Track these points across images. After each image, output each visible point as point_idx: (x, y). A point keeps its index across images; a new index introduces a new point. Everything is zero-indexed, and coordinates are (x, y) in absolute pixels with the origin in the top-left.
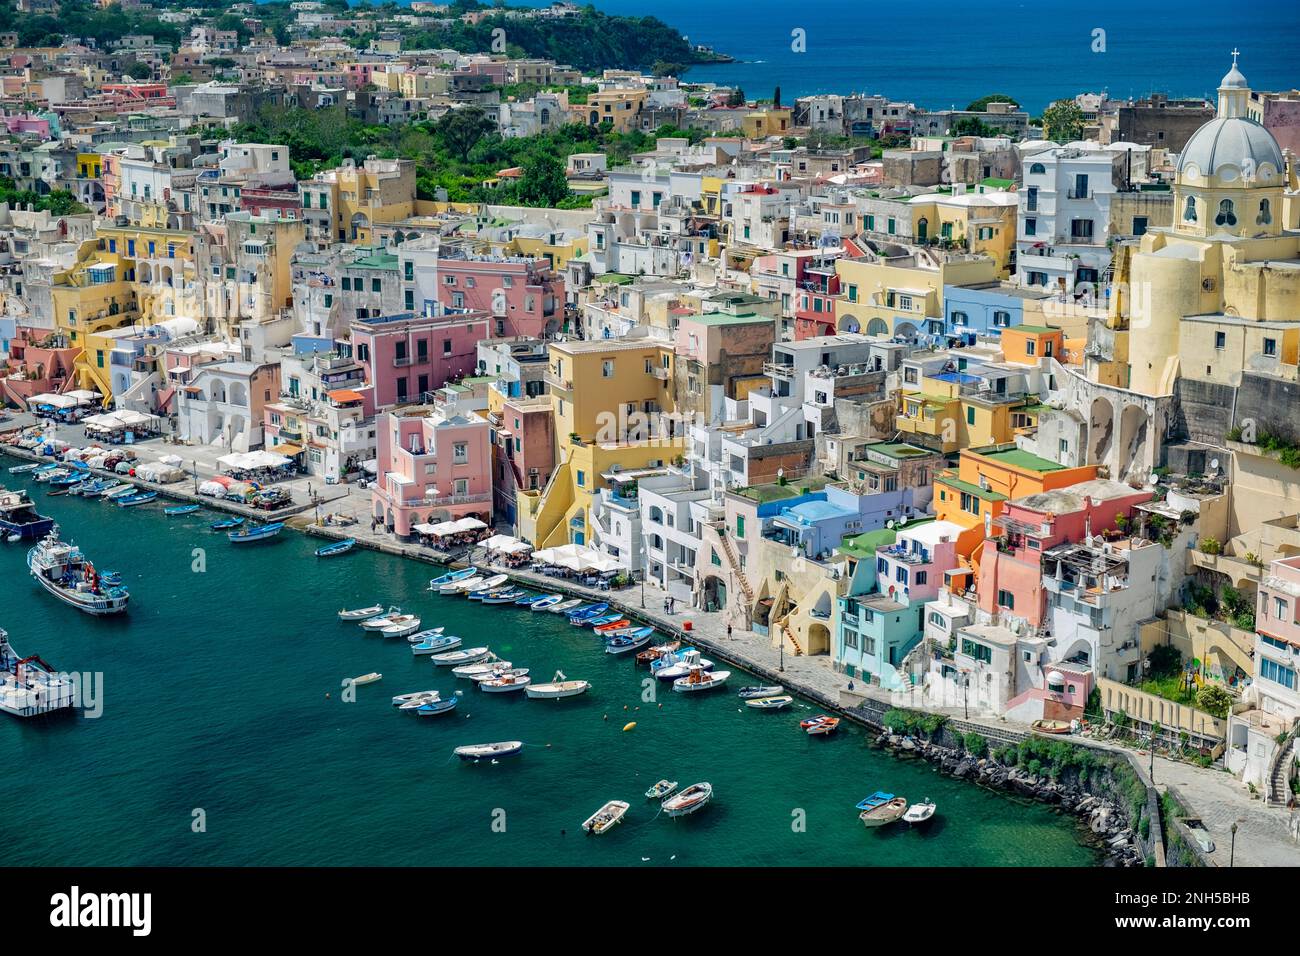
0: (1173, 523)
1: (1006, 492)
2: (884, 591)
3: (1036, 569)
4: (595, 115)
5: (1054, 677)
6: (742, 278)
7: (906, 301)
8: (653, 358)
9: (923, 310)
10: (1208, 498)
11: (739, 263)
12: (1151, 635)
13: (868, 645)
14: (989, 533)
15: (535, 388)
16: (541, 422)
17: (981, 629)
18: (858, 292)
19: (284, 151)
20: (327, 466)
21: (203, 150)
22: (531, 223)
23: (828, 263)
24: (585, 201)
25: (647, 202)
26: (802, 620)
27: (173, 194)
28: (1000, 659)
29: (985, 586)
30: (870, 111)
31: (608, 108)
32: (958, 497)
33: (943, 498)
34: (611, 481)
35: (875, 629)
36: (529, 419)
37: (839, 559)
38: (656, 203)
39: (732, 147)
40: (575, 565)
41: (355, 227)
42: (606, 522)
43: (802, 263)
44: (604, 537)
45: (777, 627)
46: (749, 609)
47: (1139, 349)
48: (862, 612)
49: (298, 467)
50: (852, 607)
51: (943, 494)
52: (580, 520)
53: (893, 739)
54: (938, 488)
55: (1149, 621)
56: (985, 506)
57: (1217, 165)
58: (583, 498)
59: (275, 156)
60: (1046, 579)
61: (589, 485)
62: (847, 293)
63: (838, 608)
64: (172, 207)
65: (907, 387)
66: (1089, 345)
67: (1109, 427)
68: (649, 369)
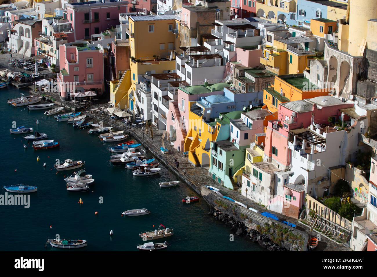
1: (289, 97)
3: (286, 138)
7: (282, 4)
26: (200, 151)
28: (267, 180)
29: (267, 143)
32: (272, 98)
33: (266, 98)
35: (223, 159)
42: (139, 98)
45: (191, 152)
48: (219, 149)
50: (215, 148)
51: (266, 96)
54: (265, 93)
55: (336, 168)
60: (290, 143)
61: (136, 80)
63: (211, 147)
65: (267, 44)
67: (337, 70)
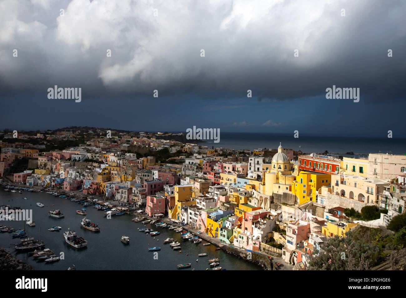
1: (246, 211)
2: (227, 227)
3: (251, 224)
4: (184, 150)
5: (254, 242)
7: (231, 180)
8: (191, 188)
9: (233, 181)
11: (205, 173)
12: (270, 235)
13: (224, 236)
14: (244, 218)
15: (172, 193)
16: (173, 198)
18: (223, 178)
19: (135, 155)
21: (123, 154)
22: (173, 166)
23: (219, 174)
25: (191, 164)
26: (214, 232)
28: (245, 239)
29: (243, 226)
30: (227, 150)
31: (186, 149)
32: (239, 211)
33: (236, 212)
34: (184, 208)
35: (225, 233)
36: (171, 197)
37: (220, 222)
39: (205, 156)
40: (177, 222)
42: (182, 215)
43: (215, 174)
44: (182, 217)
45: (210, 233)
46: (205, 229)
47: (267, 188)
50: (222, 230)
52: (178, 214)
54: (236, 210)
55: (269, 233)
56: (243, 213)
58: (179, 211)
61: (180, 208)
62: (222, 178)
63: (219, 229)
64: (117, 163)
65: (231, 194)
67: (262, 201)
68: (191, 190)
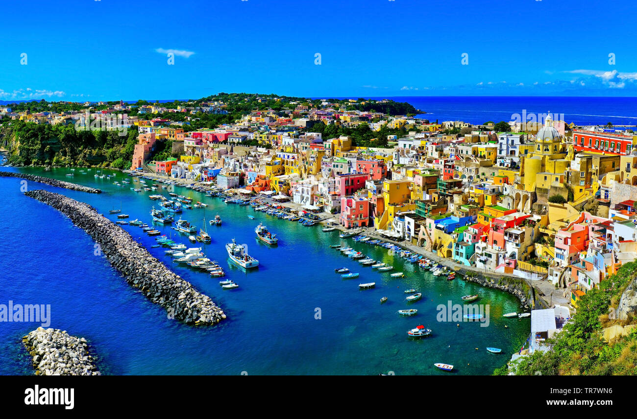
0: (535, 222)
1: (495, 216)
2: (465, 241)
3: (503, 234)
4: (393, 126)
5: (507, 261)
6: (430, 165)
7: (470, 171)
8: (409, 184)
9: (475, 172)
10: (542, 216)
11: (430, 161)
12: (530, 249)
14: (491, 226)
15: (380, 192)
16: (381, 200)
17: (490, 250)
18: (459, 168)
19: (320, 134)
20: (328, 210)
21: (301, 134)
22: (378, 151)
23: (452, 161)
24: (392, 147)
25: (407, 147)
26: (445, 249)
27: (295, 145)
28: (494, 257)
29: (490, 239)
32: (483, 217)
34: (398, 215)
35: (463, 250)
36: (378, 199)
37: (454, 234)
38: (410, 147)
40: (389, 235)
41: (337, 152)
42: (396, 224)
43: (446, 161)
44: (396, 228)
45: (439, 251)
46: (432, 246)
47: (527, 180)
48: (460, 246)
49: (322, 210)
50: (457, 245)
51: (480, 217)
52: (390, 224)
53: (468, 278)
54: (478, 215)
55: (529, 246)
56: (490, 219)
57: (545, 137)
58: (391, 218)
59: (318, 135)
60: (505, 237)
61: (393, 215)
62: (456, 169)
63: (454, 245)
64: (294, 147)
65: (471, 191)
66: (515, 180)
67: (520, 200)
68: (408, 187)
